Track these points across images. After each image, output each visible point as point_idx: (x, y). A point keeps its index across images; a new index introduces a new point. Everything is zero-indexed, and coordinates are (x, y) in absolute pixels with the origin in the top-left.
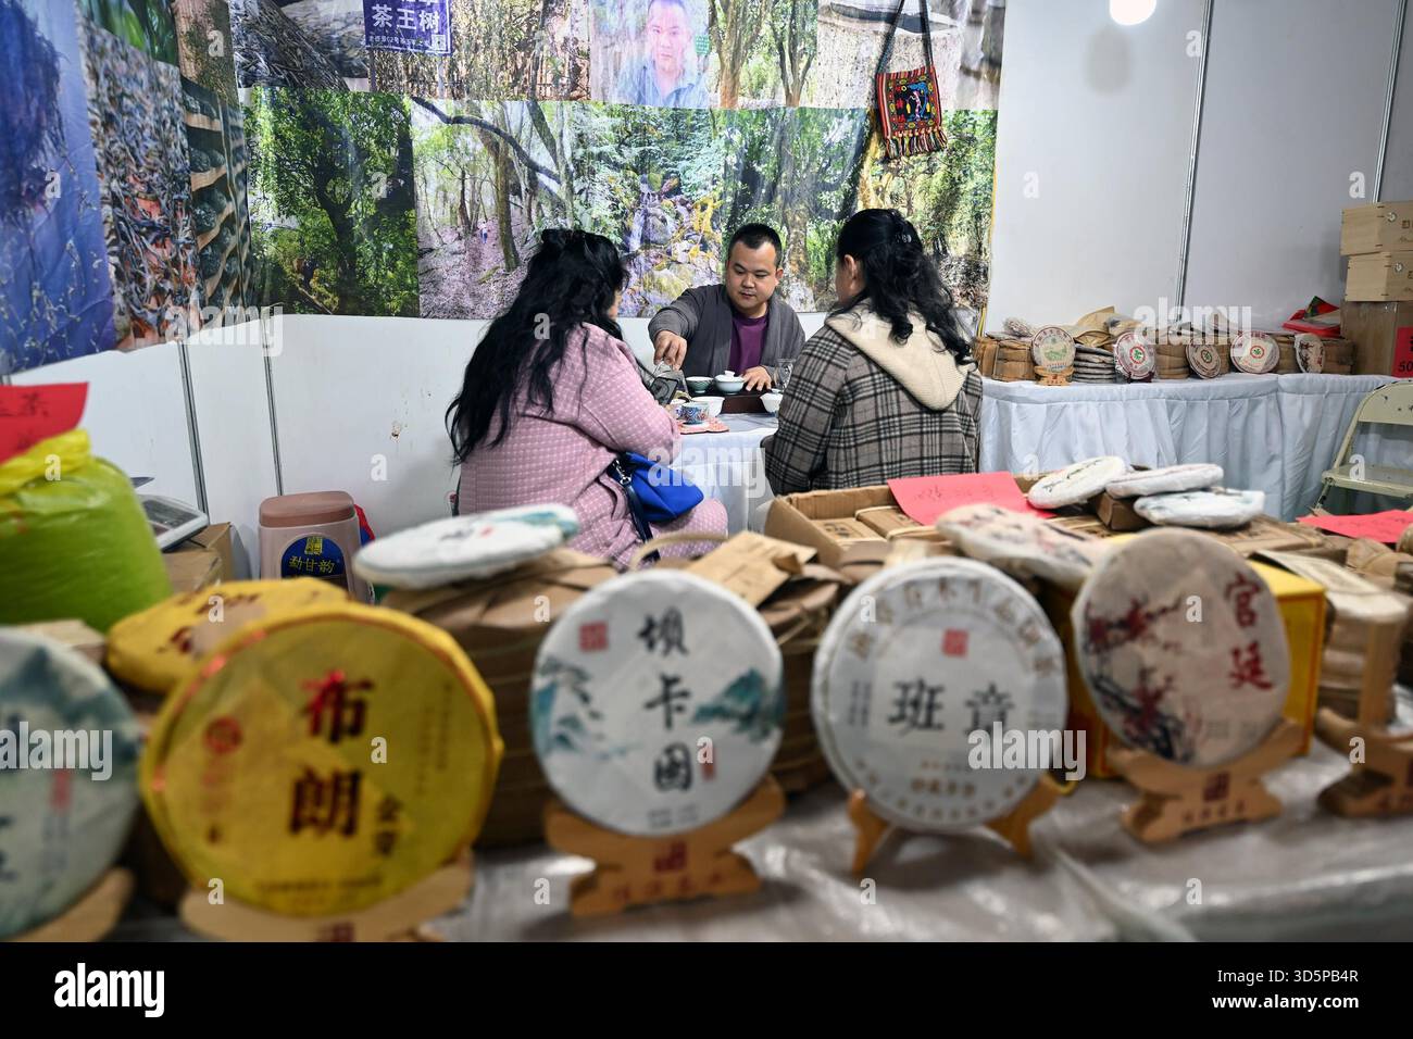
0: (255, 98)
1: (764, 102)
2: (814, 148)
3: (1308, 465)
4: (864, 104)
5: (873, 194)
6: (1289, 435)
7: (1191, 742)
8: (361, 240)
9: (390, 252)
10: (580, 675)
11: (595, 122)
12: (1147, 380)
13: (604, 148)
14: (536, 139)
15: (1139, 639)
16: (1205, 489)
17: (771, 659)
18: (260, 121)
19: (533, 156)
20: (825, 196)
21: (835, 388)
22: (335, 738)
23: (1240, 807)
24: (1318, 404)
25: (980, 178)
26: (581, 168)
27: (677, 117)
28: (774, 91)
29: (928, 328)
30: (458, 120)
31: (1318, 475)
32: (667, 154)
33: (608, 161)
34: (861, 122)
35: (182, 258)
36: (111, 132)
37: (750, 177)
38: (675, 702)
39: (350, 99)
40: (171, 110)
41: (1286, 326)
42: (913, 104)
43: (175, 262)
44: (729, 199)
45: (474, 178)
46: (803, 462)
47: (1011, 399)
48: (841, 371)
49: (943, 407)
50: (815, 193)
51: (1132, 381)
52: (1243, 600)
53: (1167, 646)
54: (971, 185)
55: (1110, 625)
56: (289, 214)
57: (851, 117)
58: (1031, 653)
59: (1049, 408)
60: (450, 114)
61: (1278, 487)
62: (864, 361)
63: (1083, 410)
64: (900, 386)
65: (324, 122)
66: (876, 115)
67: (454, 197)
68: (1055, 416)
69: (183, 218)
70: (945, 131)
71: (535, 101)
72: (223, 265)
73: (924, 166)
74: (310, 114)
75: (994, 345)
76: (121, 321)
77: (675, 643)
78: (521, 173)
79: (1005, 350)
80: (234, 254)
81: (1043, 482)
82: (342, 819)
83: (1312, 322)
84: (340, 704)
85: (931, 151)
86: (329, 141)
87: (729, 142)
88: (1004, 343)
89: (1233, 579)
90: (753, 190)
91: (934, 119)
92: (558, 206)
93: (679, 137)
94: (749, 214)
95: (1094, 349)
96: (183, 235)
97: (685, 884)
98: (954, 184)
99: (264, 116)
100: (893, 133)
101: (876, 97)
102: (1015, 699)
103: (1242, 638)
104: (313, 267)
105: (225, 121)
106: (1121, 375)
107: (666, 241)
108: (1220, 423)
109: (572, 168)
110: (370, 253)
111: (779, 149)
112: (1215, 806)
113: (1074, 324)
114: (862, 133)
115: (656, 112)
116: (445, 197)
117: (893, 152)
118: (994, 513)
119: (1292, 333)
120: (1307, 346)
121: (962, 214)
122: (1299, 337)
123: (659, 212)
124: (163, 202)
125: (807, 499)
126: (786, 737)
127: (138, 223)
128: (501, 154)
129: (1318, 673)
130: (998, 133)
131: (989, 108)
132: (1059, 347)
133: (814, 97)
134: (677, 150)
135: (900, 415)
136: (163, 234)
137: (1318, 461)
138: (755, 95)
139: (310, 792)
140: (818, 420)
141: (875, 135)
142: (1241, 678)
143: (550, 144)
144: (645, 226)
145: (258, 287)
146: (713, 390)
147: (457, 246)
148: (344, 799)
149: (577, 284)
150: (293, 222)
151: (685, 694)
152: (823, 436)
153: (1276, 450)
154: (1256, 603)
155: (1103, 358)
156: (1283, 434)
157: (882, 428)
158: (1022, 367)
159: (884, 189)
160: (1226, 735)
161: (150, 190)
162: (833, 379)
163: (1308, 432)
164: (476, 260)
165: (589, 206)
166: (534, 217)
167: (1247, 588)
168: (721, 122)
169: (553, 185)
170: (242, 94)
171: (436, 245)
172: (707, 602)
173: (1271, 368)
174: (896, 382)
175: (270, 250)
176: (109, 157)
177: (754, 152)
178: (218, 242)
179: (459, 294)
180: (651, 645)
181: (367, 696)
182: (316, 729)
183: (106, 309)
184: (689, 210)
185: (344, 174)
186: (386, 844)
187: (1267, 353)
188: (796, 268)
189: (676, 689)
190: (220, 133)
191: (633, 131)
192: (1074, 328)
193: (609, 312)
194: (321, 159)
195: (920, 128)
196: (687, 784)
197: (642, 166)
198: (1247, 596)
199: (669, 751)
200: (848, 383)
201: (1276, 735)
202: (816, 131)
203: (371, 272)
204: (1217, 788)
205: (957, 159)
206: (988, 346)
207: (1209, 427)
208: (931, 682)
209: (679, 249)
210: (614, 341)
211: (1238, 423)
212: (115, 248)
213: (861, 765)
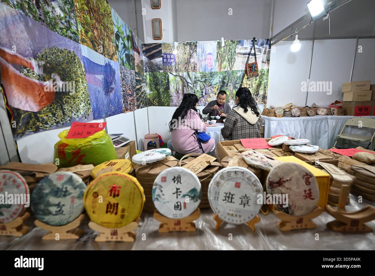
0: (147, 74)
1: (226, 70)
2: (235, 77)
3: (334, 133)
4: (244, 69)
5: (245, 84)
6: (330, 127)
7: (293, 210)
8: (161, 95)
9: (166, 96)
10: (161, 187)
11: (198, 75)
12: (299, 116)
13: (199, 79)
14: (188, 78)
15: (281, 187)
16: (305, 145)
17: (199, 185)
18: (147, 77)
19: (188, 81)
20: (237, 85)
21: (234, 120)
22: (114, 197)
23: (306, 225)
24: (337, 121)
25: (265, 81)
26: (195, 82)
27: (211, 73)
28: (228, 68)
29: (251, 110)
30: (176, 76)
31: (336, 135)
32: (209, 79)
33: (200, 81)
34: (243, 72)
35: (134, 99)
36: (124, 81)
37: (223, 82)
38: (178, 193)
39: (160, 73)
40: (133, 77)
41: (329, 106)
42: (253, 69)
43: (133, 100)
44: (220, 86)
45: (178, 85)
46: (228, 133)
47: (271, 120)
48: (235, 117)
49: (254, 124)
50: (235, 84)
51: (296, 117)
52: (307, 179)
53: (287, 189)
54: (264, 82)
55: (274, 183)
56: (151, 91)
57: (241, 71)
58: (255, 188)
59: (278, 122)
60: (175, 75)
61: (327, 137)
62: (239, 115)
63: (285, 122)
64: (246, 120)
65: (156, 77)
66: (246, 71)
67: (175, 88)
68: (279, 123)
69: (135, 93)
70: (259, 73)
71: (188, 72)
72: (141, 99)
73: (255, 79)
74: (154, 76)
75: (268, 110)
76: (124, 109)
77: (179, 182)
78: (186, 83)
79: (270, 111)
80: (143, 98)
81: (271, 140)
82: (115, 212)
83: (335, 105)
84: (115, 191)
85: (256, 76)
86: (157, 80)
87: (220, 77)
88: (269, 110)
89: (305, 174)
90: (224, 85)
91: (257, 71)
92: (192, 88)
93: (211, 76)
94: (223, 89)
95: (288, 111)
96: (135, 95)
97: (180, 228)
98: (261, 82)
99: (148, 77)
100: (249, 74)
101: (246, 68)
102: (251, 198)
103: (307, 188)
104: (154, 99)
105: (142, 78)
106: (293, 116)
107: (209, 93)
108: (314, 124)
109: (194, 82)
110: (163, 97)
111: (229, 77)
112: (299, 225)
113: (284, 106)
114: (243, 74)
115: (208, 73)
116: (174, 88)
117: (249, 77)
118: (253, 153)
119: (330, 107)
120: (334, 110)
121: (262, 87)
122: (332, 108)
123: (208, 89)
124: (131, 91)
125: (224, 142)
126: (201, 201)
127: (127, 94)
128: (183, 81)
129: (328, 192)
130: (269, 73)
131: (267, 68)
132: (280, 110)
133: (235, 68)
134: (211, 79)
135: (245, 125)
136: (131, 95)
137: (337, 132)
138: (224, 69)
139: (110, 206)
140: (231, 126)
141: (246, 74)
142: (306, 197)
143: (190, 79)
144: (206, 91)
145: (147, 102)
146: (215, 119)
147: (176, 95)
148: (115, 208)
149: (190, 102)
150: (152, 92)
151: (181, 192)
152: (232, 129)
153: (327, 130)
154: (311, 180)
155: (289, 113)
156: (328, 127)
157: (242, 127)
158: (273, 114)
159: (247, 83)
160: (302, 210)
161: (129, 89)
162: (233, 119)
163: (334, 127)
164: (179, 97)
165: (196, 88)
166: (188, 90)
167: (309, 176)
168: (218, 74)
169: (191, 85)
170: (145, 74)
171: (173, 95)
172: (186, 174)
173: (326, 114)
174: (245, 119)
175: (148, 97)
176: (123, 85)
177: (224, 78)
178: (140, 96)
179: (176, 103)
180: (174, 182)
181: (120, 189)
182: (111, 195)
183: (121, 107)
184: (213, 88)
185: (159, 85)
186: (123, 217)
187: (325, 112)
188: (231, 97)
189: (179, 191)
190: (141, 80)
191: (204, 76)
192: (284, 107)
193: (195, 107)
194: (156, 83)
195: (254, 73)
196: (180, 210)
197: (205, 81)
198: (308, 178)
199: (177, 203)
200: (236, 119)
201: (315, 210)
202: (235, 74)
203: (163, 100)
204: (300, 221)
205: (261, 77)
206: (267, 110)
207: (312, 126)
208: (232, 193)
209: (211, 95)
210: (195, 112)
211: (318, 125)
212: (123, 98)
213: (217, 209)
